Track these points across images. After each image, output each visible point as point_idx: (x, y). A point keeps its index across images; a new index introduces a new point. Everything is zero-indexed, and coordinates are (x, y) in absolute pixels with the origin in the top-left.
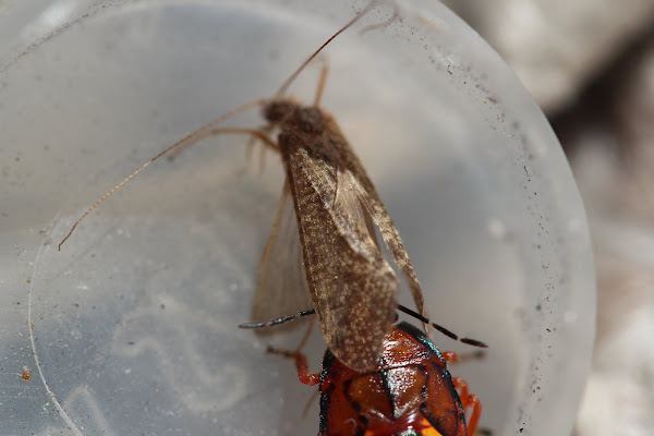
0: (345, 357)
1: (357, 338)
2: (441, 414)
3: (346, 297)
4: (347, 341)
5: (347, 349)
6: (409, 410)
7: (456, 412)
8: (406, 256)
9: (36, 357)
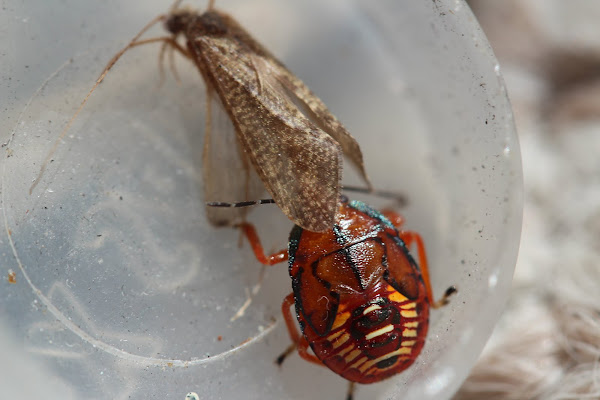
0: (306, 224)
1: (312, 203)
2: (402, 279)
3: (292, 170)
4: (304, 209)
5: (306, 215)
6: (374, 280)
7: (413, 274)
8: (335, 119)
9: (18, 261)
